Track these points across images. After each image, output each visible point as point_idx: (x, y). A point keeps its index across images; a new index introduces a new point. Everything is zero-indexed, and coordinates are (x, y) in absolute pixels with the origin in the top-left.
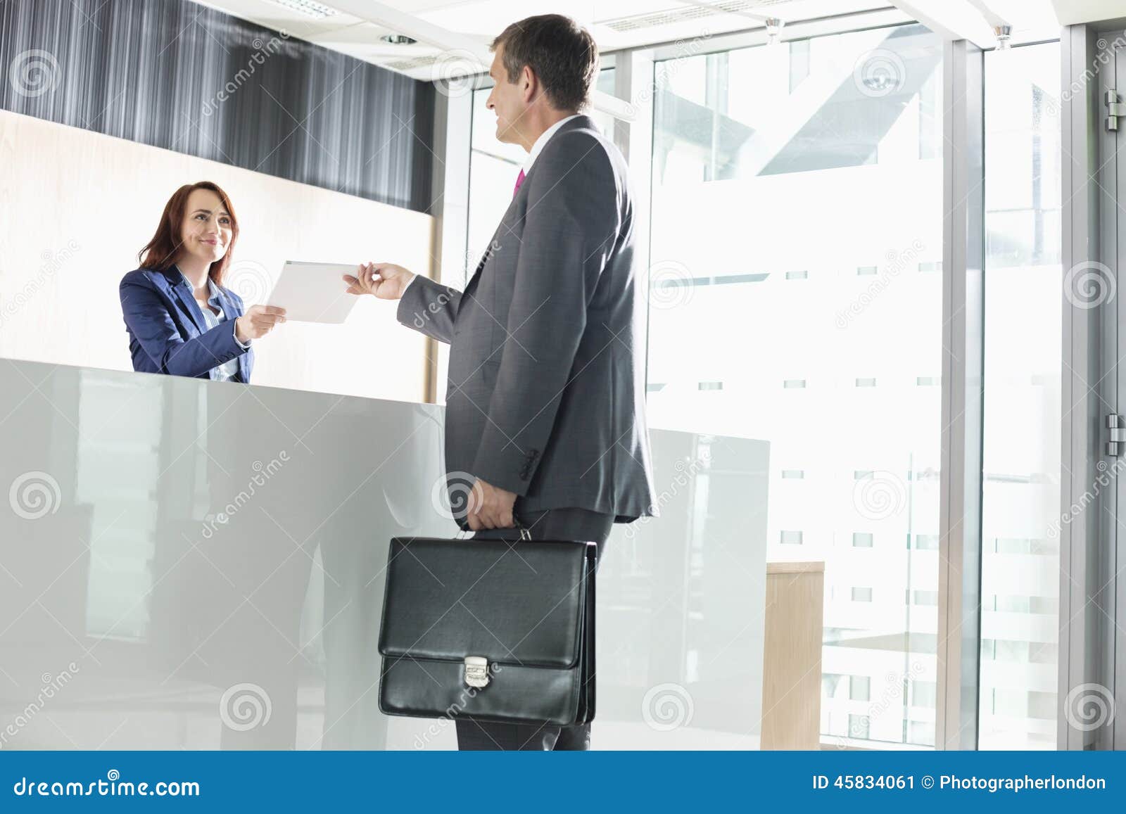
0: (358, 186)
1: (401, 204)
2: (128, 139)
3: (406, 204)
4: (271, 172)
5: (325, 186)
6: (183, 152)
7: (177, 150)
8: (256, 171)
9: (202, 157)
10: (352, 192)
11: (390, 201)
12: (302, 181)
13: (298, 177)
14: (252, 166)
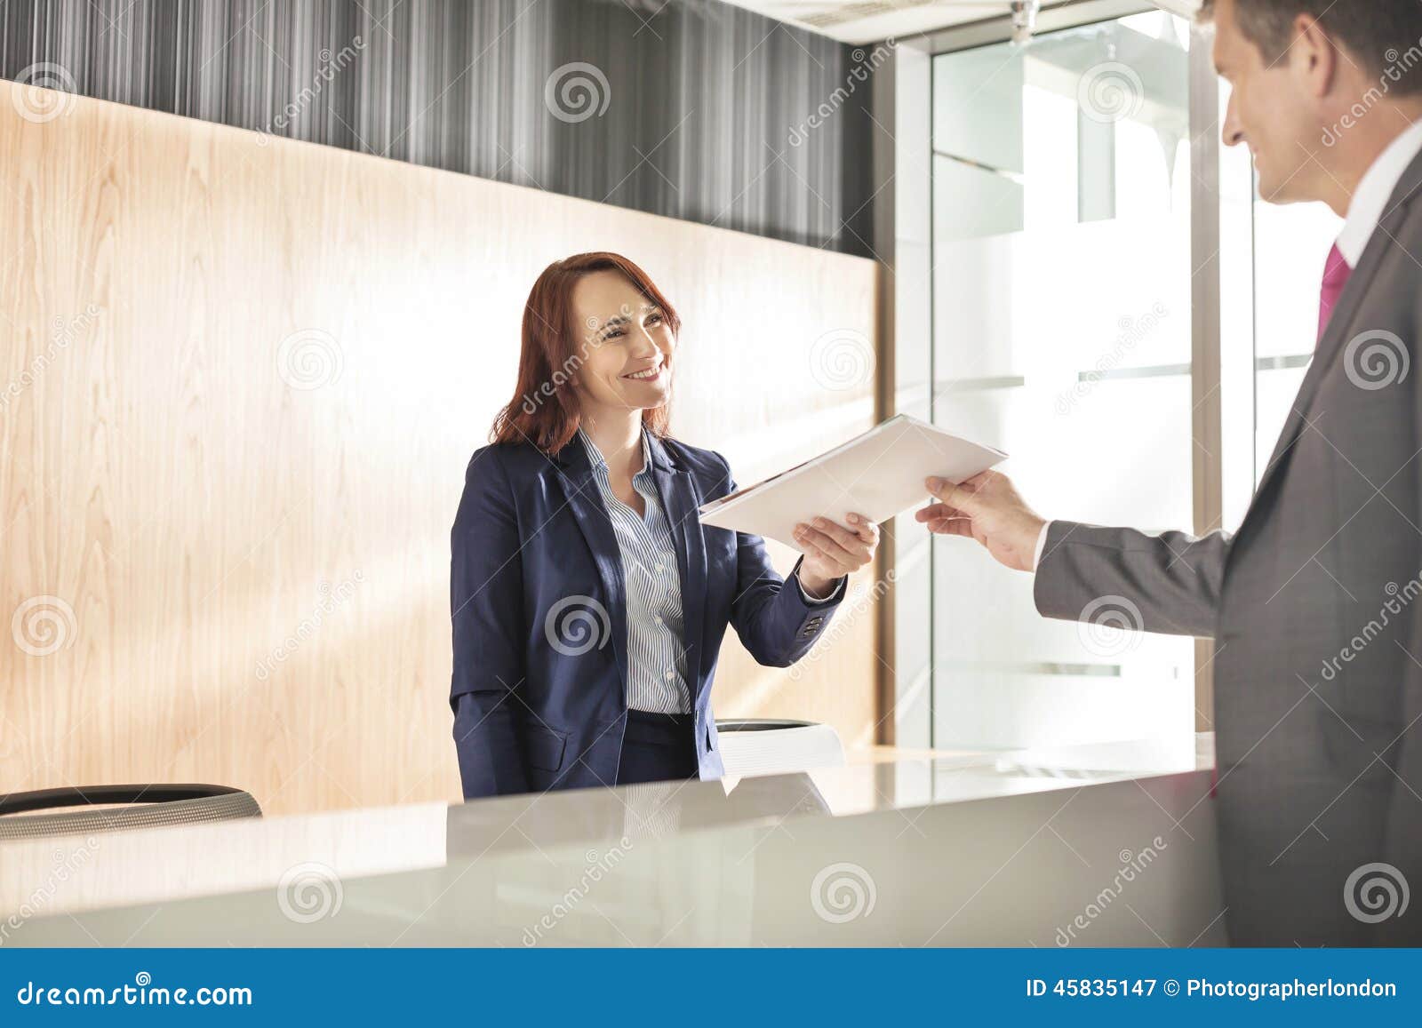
0: (762, 219)
1: (827, 245)
2: (399, 158)
3: (835, 245)
4: (628, 203)
5: (712, 221)
6: (487, 176)
7: (478, 174)
8: (606, 202)
9: (519, 183)
10: (754, 230)
11: (812, 241)
12: (676, 216)
13: (670, 211)
14: (599, 195)
